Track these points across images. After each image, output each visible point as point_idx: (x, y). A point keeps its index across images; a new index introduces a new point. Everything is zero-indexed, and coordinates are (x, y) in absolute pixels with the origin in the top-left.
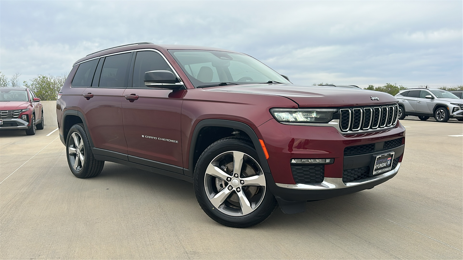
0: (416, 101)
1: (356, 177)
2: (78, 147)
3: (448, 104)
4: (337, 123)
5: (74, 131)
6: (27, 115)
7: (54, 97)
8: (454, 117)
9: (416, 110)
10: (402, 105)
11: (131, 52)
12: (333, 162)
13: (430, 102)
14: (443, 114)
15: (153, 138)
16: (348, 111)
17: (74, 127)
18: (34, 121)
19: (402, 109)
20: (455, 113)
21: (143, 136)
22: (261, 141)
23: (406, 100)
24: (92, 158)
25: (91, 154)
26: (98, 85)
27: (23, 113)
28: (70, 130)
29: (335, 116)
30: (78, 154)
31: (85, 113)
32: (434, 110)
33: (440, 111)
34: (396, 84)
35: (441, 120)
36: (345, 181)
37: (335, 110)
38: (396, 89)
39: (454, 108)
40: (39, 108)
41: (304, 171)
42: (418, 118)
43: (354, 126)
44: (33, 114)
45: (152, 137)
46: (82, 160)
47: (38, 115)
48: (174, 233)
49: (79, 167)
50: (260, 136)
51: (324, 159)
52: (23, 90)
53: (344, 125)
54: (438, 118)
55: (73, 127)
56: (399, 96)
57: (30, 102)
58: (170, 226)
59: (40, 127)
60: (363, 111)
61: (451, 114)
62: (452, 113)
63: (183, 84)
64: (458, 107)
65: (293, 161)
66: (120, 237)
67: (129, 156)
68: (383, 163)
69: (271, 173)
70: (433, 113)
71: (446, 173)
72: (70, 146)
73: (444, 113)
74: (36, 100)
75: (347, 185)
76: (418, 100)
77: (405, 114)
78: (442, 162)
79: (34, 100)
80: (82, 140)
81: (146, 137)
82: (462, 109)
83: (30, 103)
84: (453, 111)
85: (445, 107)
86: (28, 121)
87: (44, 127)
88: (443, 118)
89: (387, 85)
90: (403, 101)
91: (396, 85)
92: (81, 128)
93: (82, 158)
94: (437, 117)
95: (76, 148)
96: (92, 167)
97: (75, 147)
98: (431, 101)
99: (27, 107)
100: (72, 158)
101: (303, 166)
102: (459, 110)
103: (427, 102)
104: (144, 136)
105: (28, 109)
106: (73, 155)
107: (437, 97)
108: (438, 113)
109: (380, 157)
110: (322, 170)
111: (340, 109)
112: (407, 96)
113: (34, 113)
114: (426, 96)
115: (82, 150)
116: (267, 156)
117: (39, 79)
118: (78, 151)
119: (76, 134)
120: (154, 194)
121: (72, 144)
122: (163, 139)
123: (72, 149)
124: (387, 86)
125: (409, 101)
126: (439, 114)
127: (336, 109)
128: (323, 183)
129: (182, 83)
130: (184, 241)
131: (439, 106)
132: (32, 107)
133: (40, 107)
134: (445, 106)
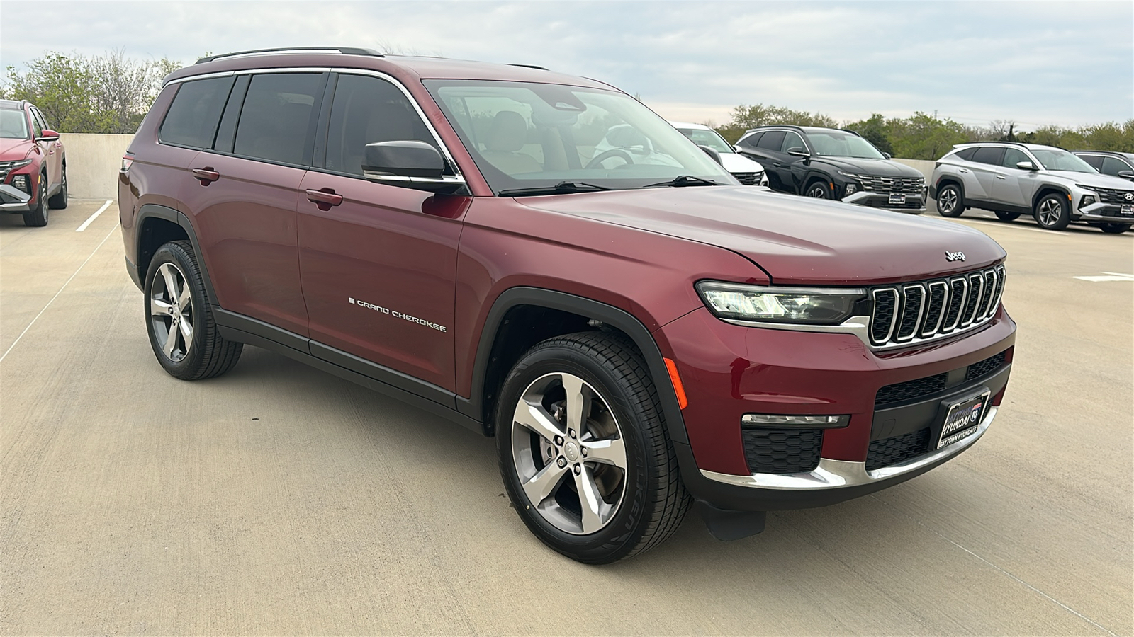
0: (993, 174)
1: (896, 453)
2: (176, 300)
3: (1071, 186)
4: (864, 326)
5: (167, 260)
6: (27, 176)
7: (85, 111)
8: (1081, 218)
9: (990, 196)
10: (959, 182)
11: (321, 73)
12: (846, 425)
13: (1028, 177)
14: (1055, 211)
15: (379, 309)
16: (892, 293)
17: (167, 249)
18: (44, 189)
19: (957, 189)
20: (1084, 210)
21: (352, 301)
22: (670, 364)
23: (968, 170)
24: (214, 332)
25: (209, 322)
26: (231, 149)
27: (17, 170)
28: (155, 256)
29: (859, 307)
30: (175, 319)
31: (195, 214)
32: (1035, 200)
33: (1050, 202)
34: (936, 113)
35: (1050, 224)
36: (869, 468)
37: (860, 292)
38: (938, 126)
39: (1084, 196)
40: (55, 155)
41: (775, 442)
42: (992, 215)
43: (903, 331)
44: (42, 172)
45: (376, 308)
46: (188, 335)
47: (53, 171)
48: (440, 573)
49: (179, 351)
50: (668, 351)
51: (825, 417)
52: (15, 107)
53: (878, 330)
54: (1042, 219)
55: (161, 251)
56: (951, 159)
57: (33, 142)
58: (427, 550)
59: (58, 202)
60: (927, 291)
61: (1076, 211)
62: (1078, 209)
63: (464, 181)
64: (1093, 196)
65: (747, 418)
66: (305, 581)
67: (311, 341)
68: (962, 419)
69: (690, 444)
70: (1031, 206)
71: (1082, 399)
72: (153, 295)
73: (1059, 207)
74: (48, 136)
75: (873, 474)
76: (997, 171)
77: (965, 203)
78: (1069, 363)
79: (44, 134)
80: (186, 285)
81: (361, 303)
82: (1102, 201)
83: (35, 144)
84: (1081, 205)
85: (1062, 193)
86: (29, 191)
87: (69, 202)
88: (1055, 219)
89: (916, 115)
90: (962, 172)
91: (936, 116)
92: (185, 254)
93: (187, 330)
94: (1041, 217)
95: (171, 304)
96: (212, 355)
97: (167, 299)
98: (1031, 176)
99: (26, 156)
100: (160, 326)
101: (772, 432)
102: (1095, 202)
103: (1019, 179)
104: (356, 301)
105: (28, 160)
106: (163, 318)
107: (1045, 166)
108: (1043, 206)
109: (956, 407)
110: (816, 441)
111: (872, 289)
112: (972, 160)
113: (44, 171)
114: (1020, 164)
115: (187, 310)
116: (683, 403)
117: (47, 61)
118: (177, 310)
119: (171, 269)
120: (376, 442)
121: (159, 292)
122: (407, 317)
123: (159, 305)
124: (917, 117)
125: (976, 172)
126: (1046, 209)
127: (864, 290)
128: (815, 471)
129: (459, 179)
130: (469, 601)
131: (1047, 191)
132: (39, 154)
133: (57, 150)
134: (1063, 191)
